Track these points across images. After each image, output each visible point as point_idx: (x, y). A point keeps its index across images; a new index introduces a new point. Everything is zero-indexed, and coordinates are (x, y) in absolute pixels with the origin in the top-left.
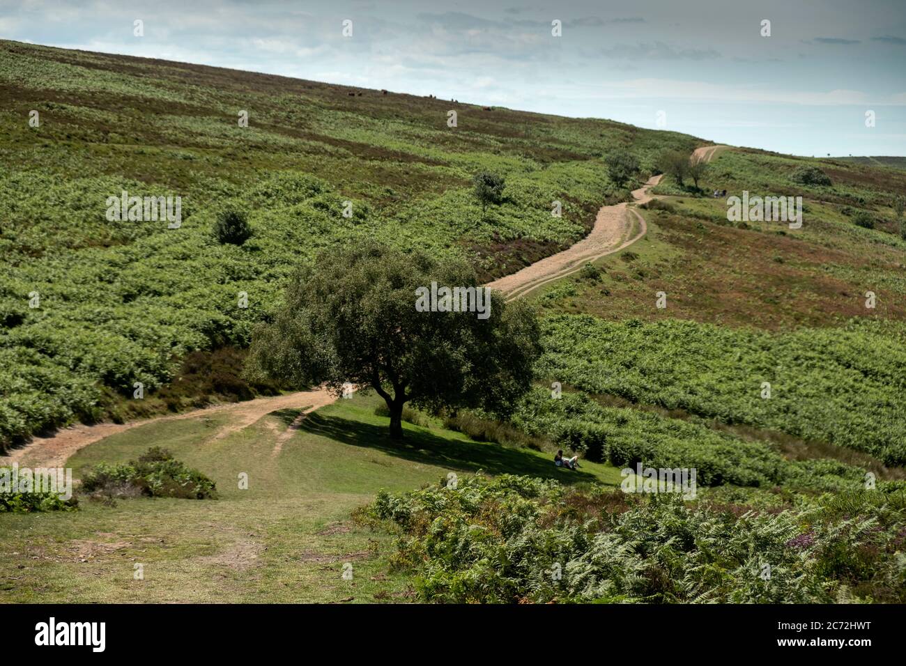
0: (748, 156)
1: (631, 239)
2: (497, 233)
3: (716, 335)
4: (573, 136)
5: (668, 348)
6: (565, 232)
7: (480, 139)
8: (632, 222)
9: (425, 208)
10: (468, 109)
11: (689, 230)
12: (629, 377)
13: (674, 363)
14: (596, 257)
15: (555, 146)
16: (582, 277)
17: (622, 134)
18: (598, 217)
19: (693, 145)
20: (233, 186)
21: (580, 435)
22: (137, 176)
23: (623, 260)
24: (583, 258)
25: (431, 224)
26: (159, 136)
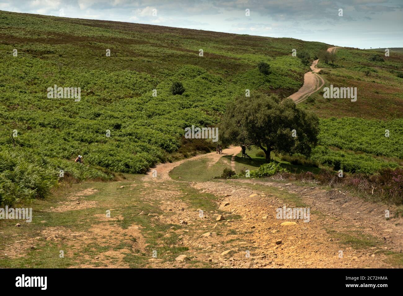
0: (349, 51)
1: (319, 86)
2: (271, 86)
3: (364, 122)
4: (280, 45)
5: (348, 128)
6: (295, 84)
7: (245, 48)
8: (318, 79)
9: (242, 77)
10: (235, 36)
11: (340, 82)
12: (336, 140)
13: (351, 133)
14: (310, 94)
15: (275, 50)
16: (308, 102)
17: (298, 44)
18: (305, 78)
19: (326, 47)
20: (170, 72)
21: (331, 162)
22: (134, 69)
23: (320, 95)
24: (305, 94)
25: (246, 84)
26: (134, 53)
